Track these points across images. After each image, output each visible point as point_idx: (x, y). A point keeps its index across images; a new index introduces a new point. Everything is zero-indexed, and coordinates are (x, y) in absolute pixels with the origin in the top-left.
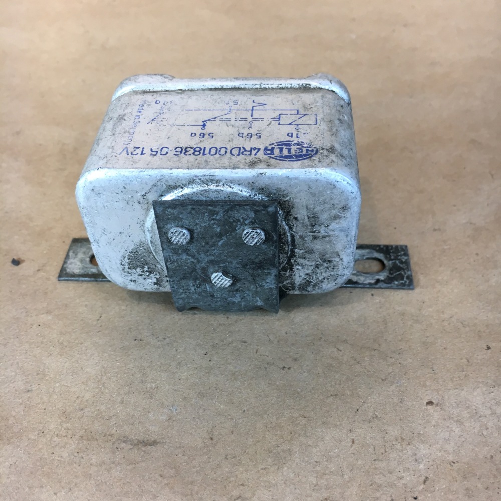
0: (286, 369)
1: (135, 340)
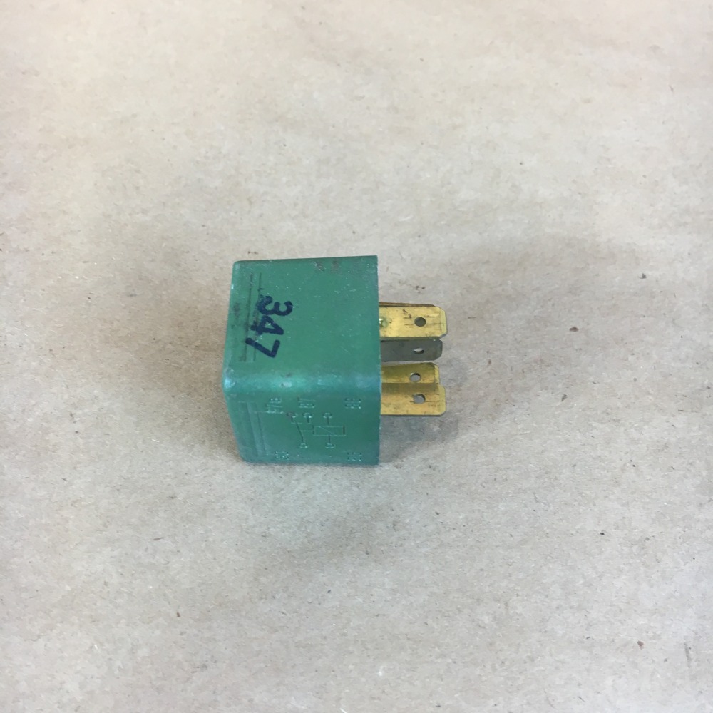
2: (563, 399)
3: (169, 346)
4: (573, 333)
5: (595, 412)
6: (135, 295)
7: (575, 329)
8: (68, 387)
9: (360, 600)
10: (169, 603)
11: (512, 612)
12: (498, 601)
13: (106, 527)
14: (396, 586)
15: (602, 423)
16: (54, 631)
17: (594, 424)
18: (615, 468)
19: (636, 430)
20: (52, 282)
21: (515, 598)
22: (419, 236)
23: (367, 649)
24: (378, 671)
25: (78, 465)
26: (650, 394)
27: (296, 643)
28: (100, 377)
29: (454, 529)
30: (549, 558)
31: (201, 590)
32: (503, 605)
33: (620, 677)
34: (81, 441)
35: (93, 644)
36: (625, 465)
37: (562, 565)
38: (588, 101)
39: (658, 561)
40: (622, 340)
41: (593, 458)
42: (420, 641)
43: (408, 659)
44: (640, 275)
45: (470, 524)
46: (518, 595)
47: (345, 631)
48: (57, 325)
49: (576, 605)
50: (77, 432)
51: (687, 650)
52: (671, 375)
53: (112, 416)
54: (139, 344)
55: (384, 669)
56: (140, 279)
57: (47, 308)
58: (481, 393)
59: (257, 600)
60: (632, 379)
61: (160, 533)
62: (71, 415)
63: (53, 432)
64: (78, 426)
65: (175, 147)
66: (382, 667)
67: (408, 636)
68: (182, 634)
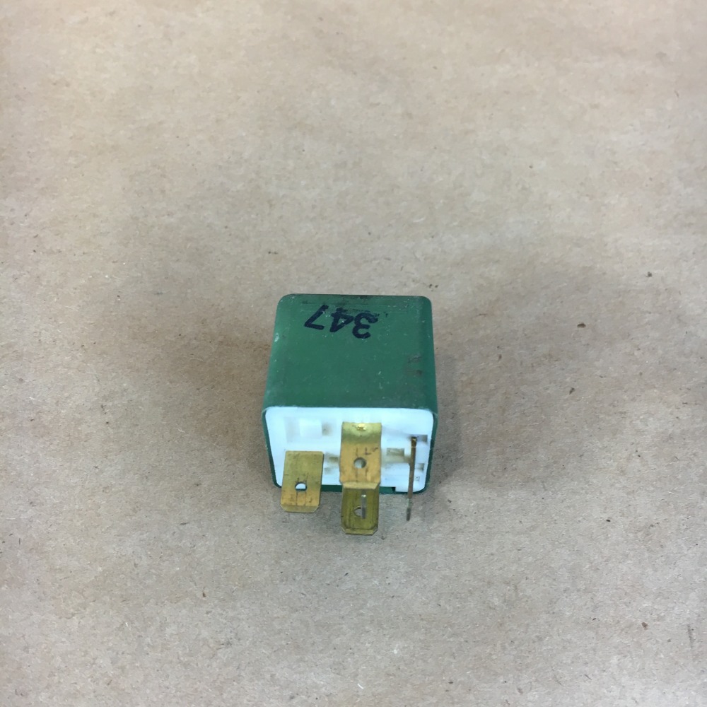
0: (433, 287)
1: (270, 253)
2: (571, 392)
3: (194, 342)
4: (581, 329)
5: (601, 405)
6: (162, 293)
7: (582, 325)
8: (99, 381)
9: (376, 582)
10: (196, 585)
11: (521, 594)
12: (508, 584)
13: (136, 512)
14: (410, 569)
15: (609, 415)
16: (87, 609)
17: (601, 416)
18: (621, 458)
19: (641, 421)
20: (83, 281)
21: (524, 581)
22: (433, 237)
23: (383, 628)
24: (393, 649)
25: (109, 454)
26: (655, 388)
27: (315, 622)
28: (129, 370)
29: (466, 516)
30: (557, 543)
31: (226, 572)
32: (512, 588)
33: (625, 656)
34: (111, 431)
35: (124, 622)
36: (630, 455)
37: (570, 550)
38: (596, 106)
39: (662, 546)
40: (629, 335)
41: (600, 449)
42: (433, 621)
43: (422, 638)
44: (646, 273)
45: (481, 511)
46: (527, 579)
47: (362, 611)
48: (88, 322)
49: (583, 587)
50: (107, 423)
51: (690, 631)
52: (675, 369)
53: (140, 407)
54: (166, 340)
55: (399, 646)
56: (166, 278)
57: (79, 306)
58: (492, 386)
59: (278, 582)
60: (638, 373)
61: (187, 518)
62: (102, 407)
63: (86, 422)
64: (109, 417)
65: (199, 153)
66: (397, 645)
67: (422, 617)
68: (207, 613)
